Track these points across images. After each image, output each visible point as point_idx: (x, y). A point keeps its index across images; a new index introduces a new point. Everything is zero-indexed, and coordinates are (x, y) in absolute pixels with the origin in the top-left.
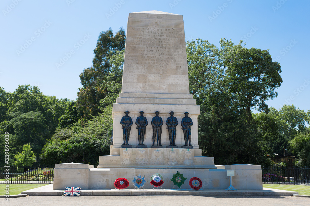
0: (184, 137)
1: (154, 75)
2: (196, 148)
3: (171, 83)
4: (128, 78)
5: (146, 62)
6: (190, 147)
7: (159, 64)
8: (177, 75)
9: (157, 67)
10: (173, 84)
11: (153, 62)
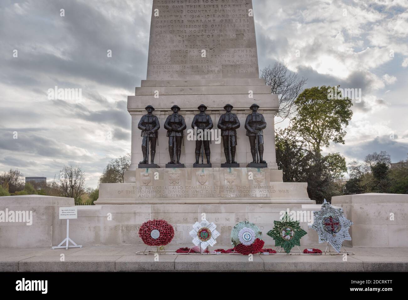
0: (252, 149)
1: (199, 49)
2: (273, 167)
3: (227, 63)
4: (157, 57)
5: (186, 29)
6: (262, 165)
7: (207, 32)
8: (238, 49)
9: (204, 37)
10: (231, 64)
11: (197, 29)
